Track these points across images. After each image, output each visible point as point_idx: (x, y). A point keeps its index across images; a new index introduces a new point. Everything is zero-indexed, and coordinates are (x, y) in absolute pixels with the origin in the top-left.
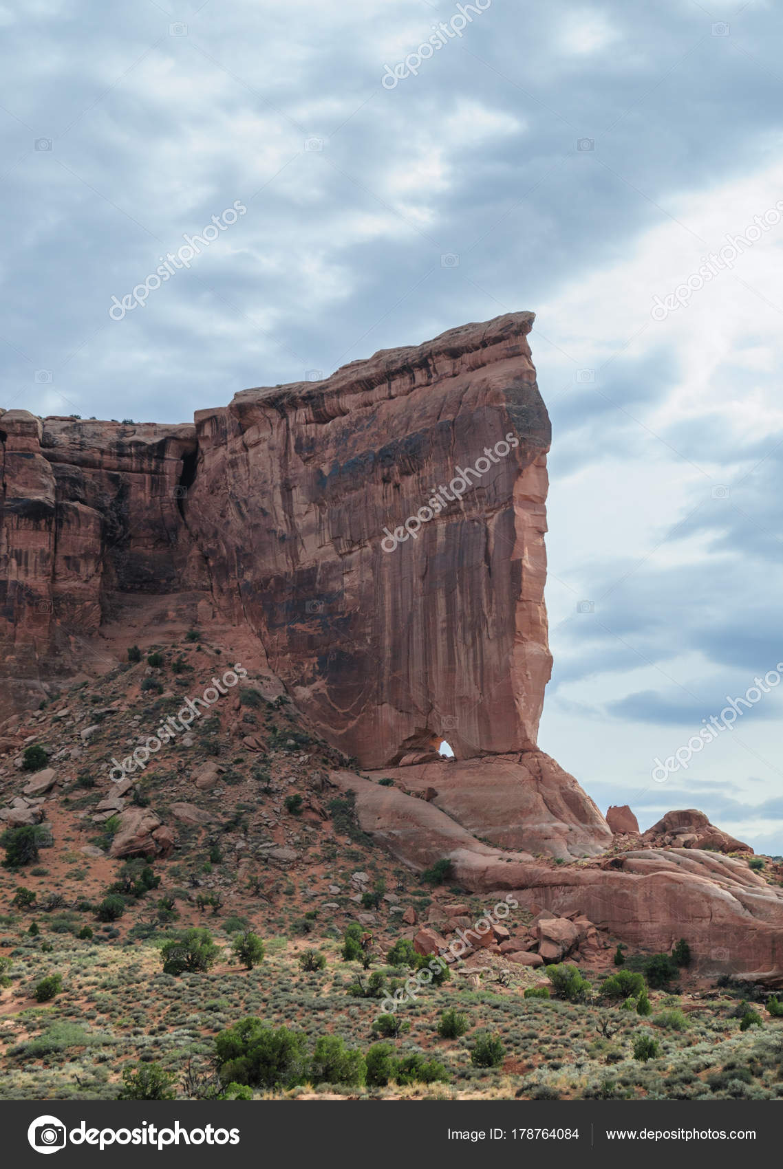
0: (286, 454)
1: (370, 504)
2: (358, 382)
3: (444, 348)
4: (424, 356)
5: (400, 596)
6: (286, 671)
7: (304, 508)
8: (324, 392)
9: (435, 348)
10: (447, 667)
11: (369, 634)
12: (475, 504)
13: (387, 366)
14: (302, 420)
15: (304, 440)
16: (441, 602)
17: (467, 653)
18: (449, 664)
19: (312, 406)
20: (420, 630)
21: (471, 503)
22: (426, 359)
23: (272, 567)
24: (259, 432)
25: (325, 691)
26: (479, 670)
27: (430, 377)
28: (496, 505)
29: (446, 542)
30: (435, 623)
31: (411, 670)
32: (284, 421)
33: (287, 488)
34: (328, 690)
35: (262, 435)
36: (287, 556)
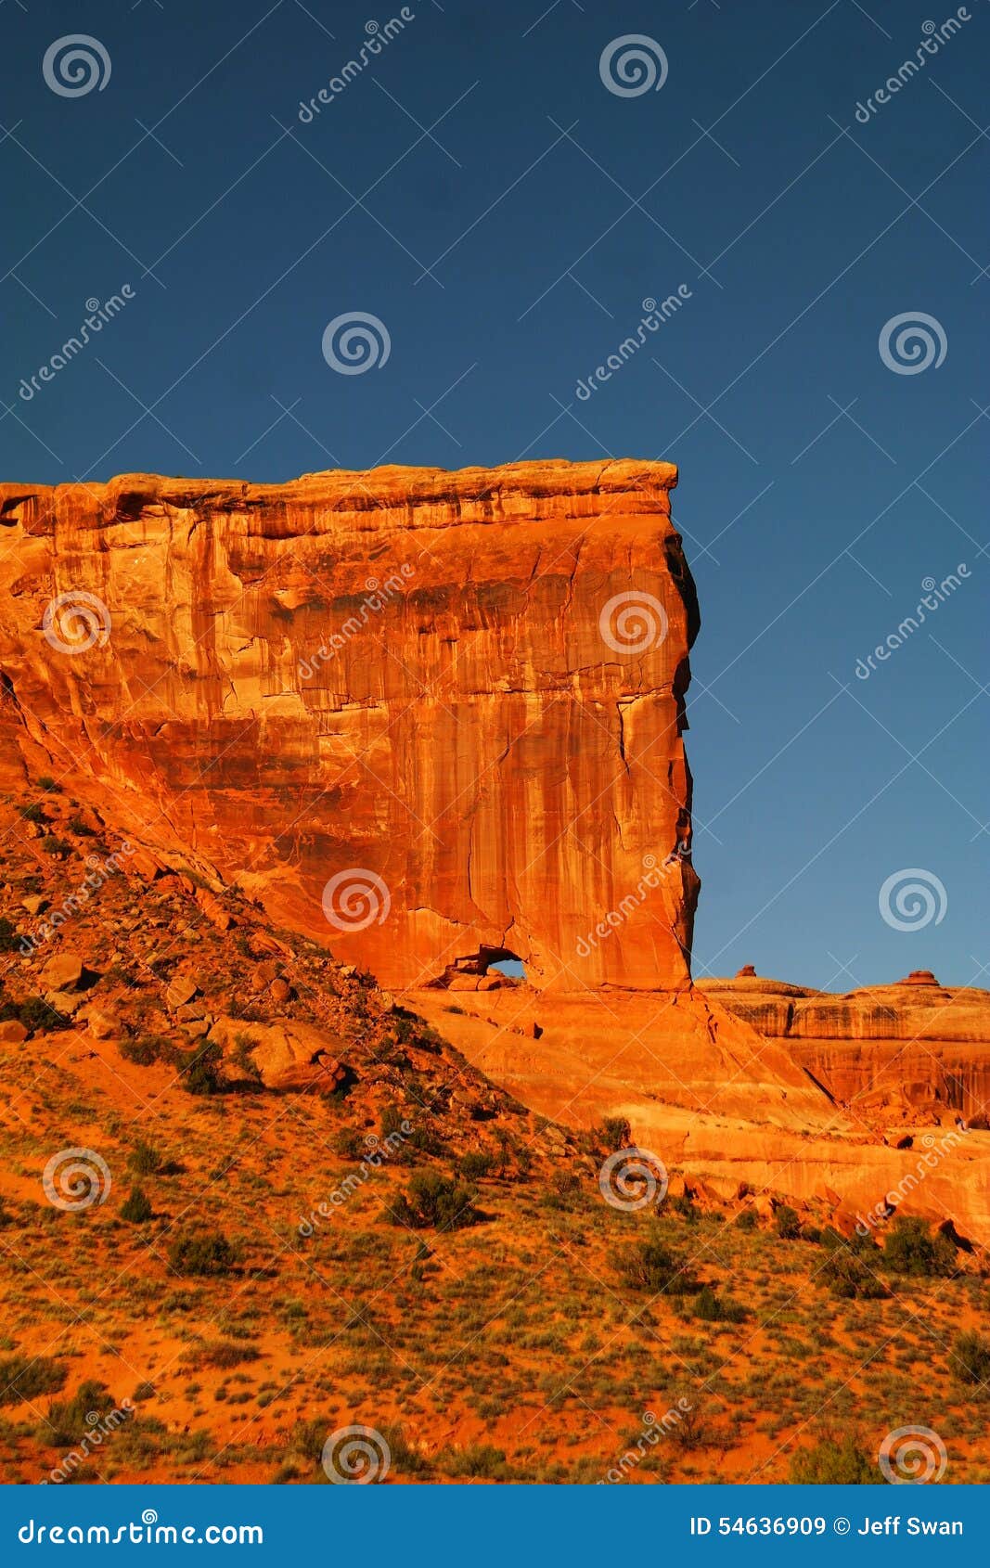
0: (205, 569)
1: (392, 655)
2: (353, 499)
3: (524, 484)
4: (488, 487)
5: (452, 777)
6: (215, 848)
7: (238, 642)
8: (286, 500)
9: (510, 481)
10: (544, 875)
11: (382, 818)
12: (599, 683)
13: (414, 488)
14: (243, 528)
15: (244, 557)
16: (535, 795)
17: (584, 861)
18: (548, 870)
19: (262, 515)
20: (492, 824)
21: (593, 680)
22: (489, 493)
23: (166, 708)
24: (144, 531)
25: (297, 882)
26: (604, 885)
27: (489, 513)
28: (643, 688)
29: (544, 722)
30: (523, 818)
31: (473, 872)
32: (203, 526)
33: (205, 613)
34: (302, 881)
35: (150, 536)
36: (199, 699)
